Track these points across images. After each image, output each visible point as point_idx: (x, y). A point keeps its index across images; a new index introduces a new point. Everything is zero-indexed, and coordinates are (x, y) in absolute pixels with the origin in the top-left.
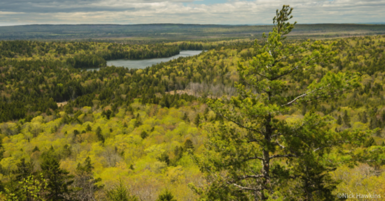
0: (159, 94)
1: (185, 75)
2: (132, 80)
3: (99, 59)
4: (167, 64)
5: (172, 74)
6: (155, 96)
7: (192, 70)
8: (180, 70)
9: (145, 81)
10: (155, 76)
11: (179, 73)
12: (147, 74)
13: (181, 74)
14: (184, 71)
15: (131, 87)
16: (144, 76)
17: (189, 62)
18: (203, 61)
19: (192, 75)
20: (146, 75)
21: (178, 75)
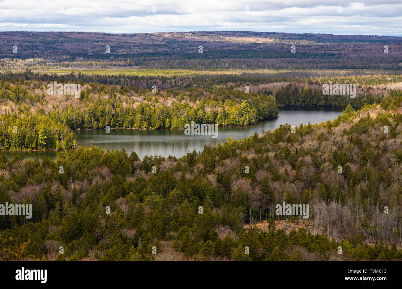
0: (228, 230)
1: (297, 178)
2: (148, 189)
3: (55, 128)
4: (247, 146)
5: (261, 175)
6: (216, 235)
7: (317, 165)
8: (282, 164)
9: (184, 191)
10: (212, 178)
11: (282, 170)
12: (192, 172)
13: (286, 172)
14: (294, 167)
15: (147, 209)
16: (183, 178)
17: (309, 143)
18: (351, 140)
19: (319, 179)
20: (188, 176)
21: (277, 178)
